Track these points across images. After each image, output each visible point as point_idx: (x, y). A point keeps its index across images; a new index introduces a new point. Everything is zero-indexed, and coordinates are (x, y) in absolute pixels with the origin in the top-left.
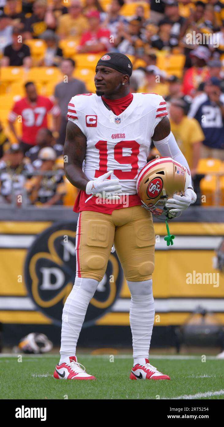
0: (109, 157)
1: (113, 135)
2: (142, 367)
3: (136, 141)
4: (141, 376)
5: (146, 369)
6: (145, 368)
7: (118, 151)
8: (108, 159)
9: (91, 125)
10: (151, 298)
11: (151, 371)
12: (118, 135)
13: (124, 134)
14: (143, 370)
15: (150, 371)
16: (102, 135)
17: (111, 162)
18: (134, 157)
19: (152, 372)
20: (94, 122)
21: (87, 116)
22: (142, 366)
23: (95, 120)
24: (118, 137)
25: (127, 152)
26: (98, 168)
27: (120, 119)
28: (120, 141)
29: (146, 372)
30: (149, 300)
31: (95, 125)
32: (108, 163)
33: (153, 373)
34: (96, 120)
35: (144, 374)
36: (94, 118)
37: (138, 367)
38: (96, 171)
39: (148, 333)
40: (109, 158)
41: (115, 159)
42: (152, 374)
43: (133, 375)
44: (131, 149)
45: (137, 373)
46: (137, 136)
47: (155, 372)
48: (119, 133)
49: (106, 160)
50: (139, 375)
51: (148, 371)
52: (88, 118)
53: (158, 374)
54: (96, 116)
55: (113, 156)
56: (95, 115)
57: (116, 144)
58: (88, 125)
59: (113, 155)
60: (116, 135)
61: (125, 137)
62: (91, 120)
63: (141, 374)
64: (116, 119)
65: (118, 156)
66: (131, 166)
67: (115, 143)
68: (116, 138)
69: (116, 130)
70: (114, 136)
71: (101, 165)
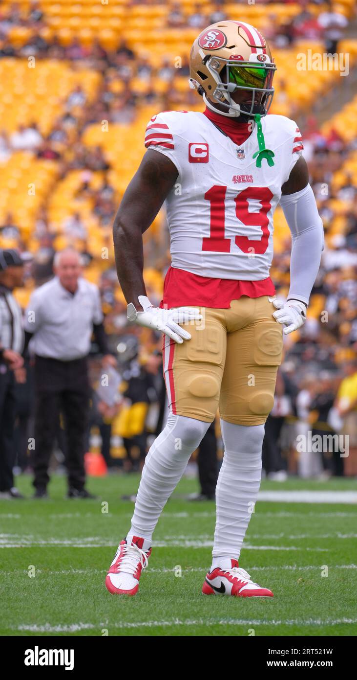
0: (227, 214)
1: (234, 177)
2: (225, 573)
3: (270, 189)
4: (222, 589)
5: (232, 576)
6: (230, 575)
7: (241, 203)
8: (226, 217)
9: (199, 159)
10: (258, 460)
11: (240, 580)
12: (243, 176)
13: (251, 177)
14: (227, 577)
15: (238, 580)
16: (217, 175)
17: (231, 221)
18: (262, 215)
19: (242, 582)
20: (204, 155)
21: (190, 145)
22: (224, 571)
23: (204, 151)
24: (244, 181)
25: (254, 206)
26: (208, 235)
27: (243, 152)
28: (246, 188)
29: (231, 582)
30: (253, 462)
31: (205, 160)
32: (227, 224)
33: (244, 584)
34: (207, 151)
35: (229, 586)
36: (204, 147)
37: (218, 572)
38: (204, 239)
39: (244, 518)
40: (228, 216)
41: (238, 216)
42: (243, 586)
43: (208, 586)
44: (260, 201)
45: (217, 582)
46: (270, 181)
47: (247, 583)
48: (244, 173)
49: (223, 219)
50: (219, 586)
51: (235, 581)
52: (193, 148)
53: (252, 586)
54: (207, 145)
55: (232, 213)
56: (205, 143)
57: (240, 192)
58: (192, 160)
59: (234, 211)
60: (240, 177)
61: (252, 182)
62: (198, 151)
63: (222, 585)
64: (238, 152)
65: (243, 213)
66: (260, 230)
67: (238, 191)
68: (239, 181)
69: (240, 168)
70: (238, 179)
71: (213, 229)
